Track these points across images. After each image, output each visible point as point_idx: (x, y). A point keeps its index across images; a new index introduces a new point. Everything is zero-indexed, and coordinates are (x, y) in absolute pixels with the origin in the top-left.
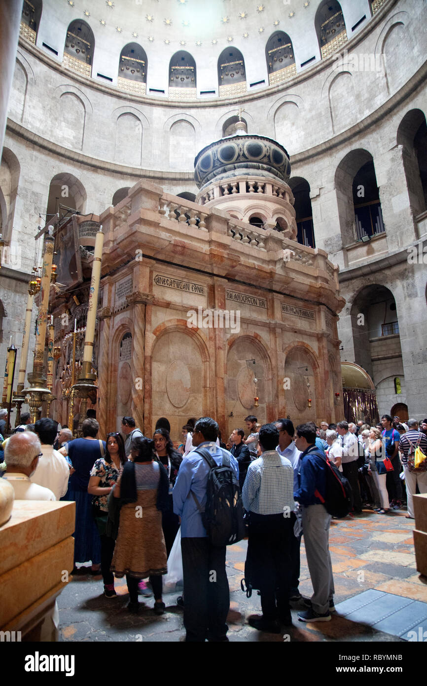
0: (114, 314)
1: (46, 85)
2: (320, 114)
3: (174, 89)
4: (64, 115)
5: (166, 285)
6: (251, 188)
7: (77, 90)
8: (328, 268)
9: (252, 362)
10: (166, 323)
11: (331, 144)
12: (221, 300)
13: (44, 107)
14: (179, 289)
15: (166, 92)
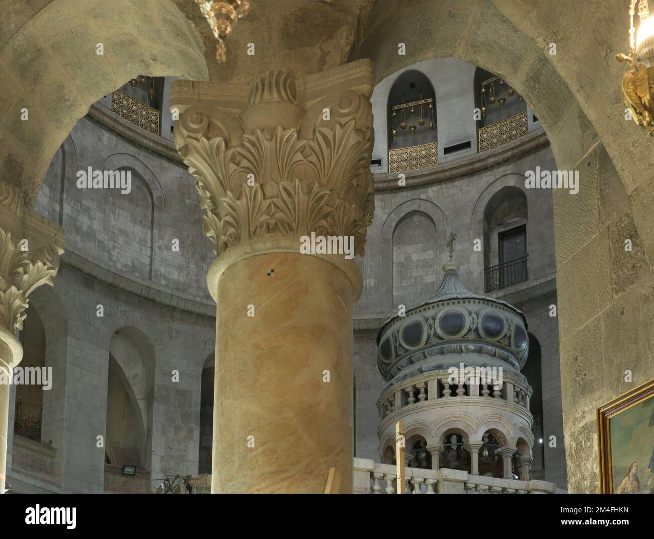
15: (384, 162)
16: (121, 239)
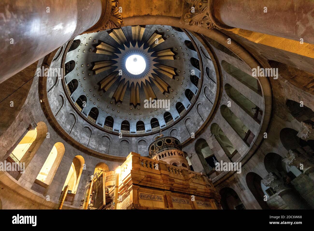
1: (97, 134)
2: (184, 131)
3: (138, 131)
4: (103, 143)
5: (145, 198)
6: (170, 154)
7: (108, 135)
12: (170, 203)
13: (96, 141)
14: (151, 199)
15: (136, 132)
16: (83, 138)
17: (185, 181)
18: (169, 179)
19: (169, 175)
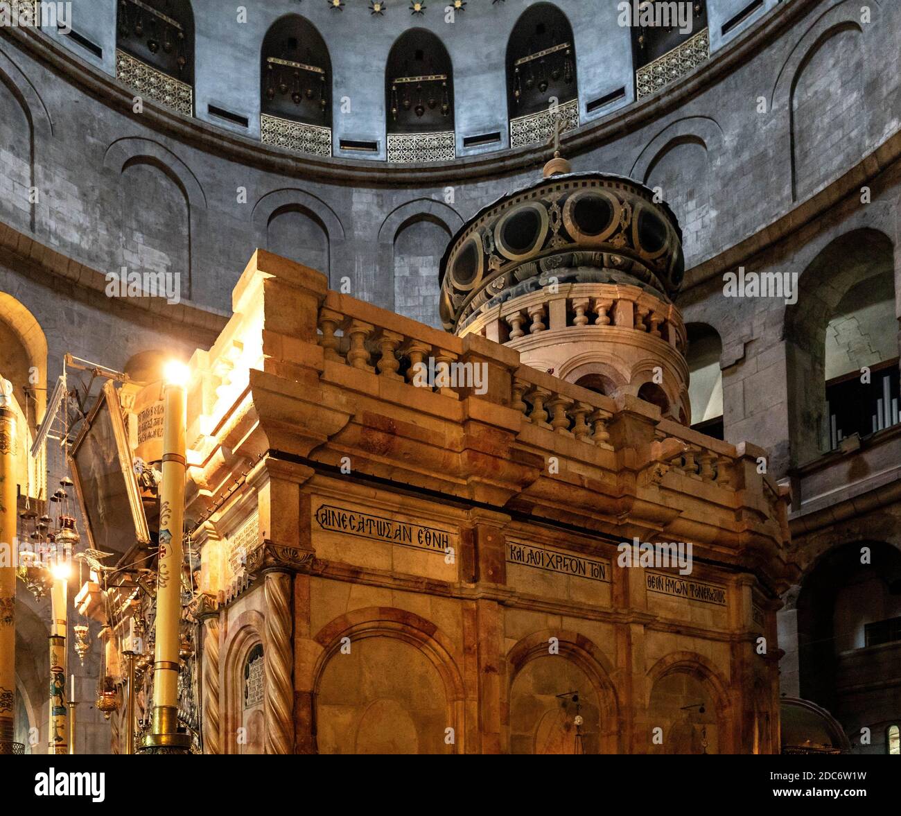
0: (226, 606)
2: (764, 155)
3: (399, 138)
4: (137, 214)
5: (349, 529)
6: (580, 317)
7: (163, 151)
8: (765, 490)
9: (569, 697)
10: (349, 616)
11: (785, 229)
12: (493, 563)
13: (85, 195)
14: (385, 538)
15: (382, 146)
17: (614, 476)
18: (512, 451)
19: (516, 433)
